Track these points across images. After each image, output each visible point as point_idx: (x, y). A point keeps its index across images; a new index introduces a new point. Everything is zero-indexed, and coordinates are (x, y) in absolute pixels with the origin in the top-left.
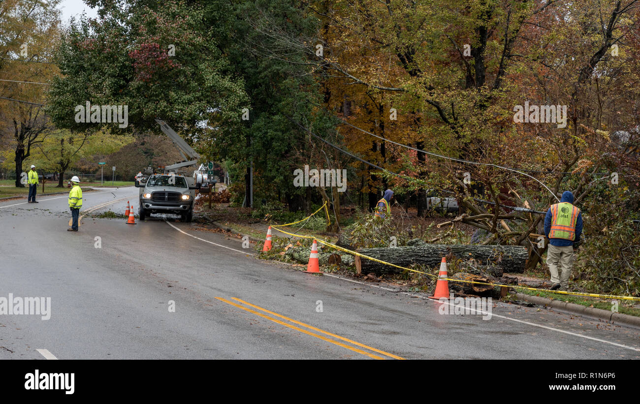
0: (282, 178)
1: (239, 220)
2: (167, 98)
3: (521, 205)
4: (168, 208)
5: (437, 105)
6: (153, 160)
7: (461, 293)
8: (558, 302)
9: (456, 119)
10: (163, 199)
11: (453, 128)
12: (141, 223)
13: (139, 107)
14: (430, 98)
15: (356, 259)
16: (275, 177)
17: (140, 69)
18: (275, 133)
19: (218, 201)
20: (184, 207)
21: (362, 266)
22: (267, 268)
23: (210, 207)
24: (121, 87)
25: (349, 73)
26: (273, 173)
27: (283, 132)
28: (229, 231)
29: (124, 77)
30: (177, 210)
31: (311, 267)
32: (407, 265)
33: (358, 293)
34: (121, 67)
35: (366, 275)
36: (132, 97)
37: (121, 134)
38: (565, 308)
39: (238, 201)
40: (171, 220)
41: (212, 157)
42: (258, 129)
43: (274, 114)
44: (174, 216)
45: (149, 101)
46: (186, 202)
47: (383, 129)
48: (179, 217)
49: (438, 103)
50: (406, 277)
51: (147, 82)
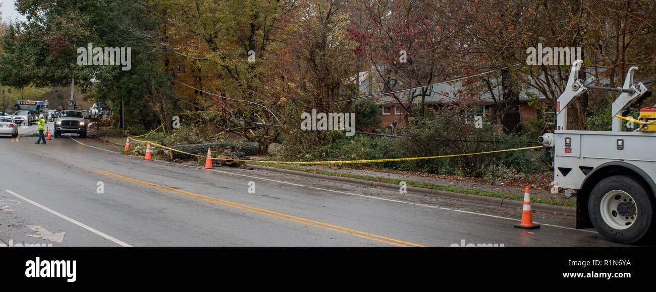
0: (138, 110)
1: (114, 135)
2: (69, 67)
3: (261, 122)
4: (72, 130)
5: (227, 67)
6: (63, 101)
7: (220, 165)
8: (264, 167)
9: (238, 75)
10: (69, 125)
11: (237, 80)
12: (55, 139)
13: (52, 72)
14: (223, 64)
15: (171, 151)
16: (134, 110)
17: (52, 50)
18: (134, 85)
19: (103, 125)
20: (81, 129)
21: (173, 155)
22: (124, 159)
23: (98, 129)
24: (41, 60)
25: (176, 50)
26: (133, 108)
27: (138, 84)
28: (107, 141)
29: (43, 55)
30: (77, 131)
31: (147, 156)
32: (197, 154)
33: (169, 168)
34: (41, 49)
35: (175, 159)
36: (48, 66)
37: (42, 87)
38: (267, 169)
39: (115, 125)
40: (73, 137)
41: (99, 99)
42: (124, 83)
43: (133, 74)
44: (75, 135)
45: (58, 68)
46: (82, 126)
47: (201, 81)
48: (79, 135)
49: (228, 66)
50: (196, 159)
51: (57, 58)
